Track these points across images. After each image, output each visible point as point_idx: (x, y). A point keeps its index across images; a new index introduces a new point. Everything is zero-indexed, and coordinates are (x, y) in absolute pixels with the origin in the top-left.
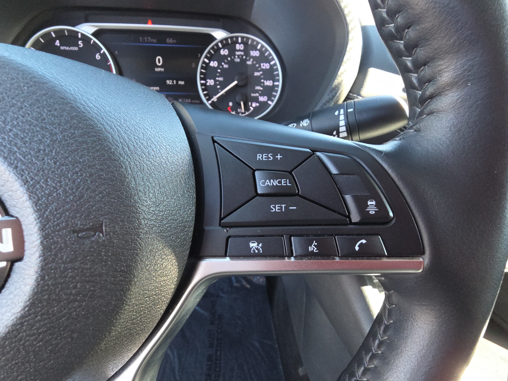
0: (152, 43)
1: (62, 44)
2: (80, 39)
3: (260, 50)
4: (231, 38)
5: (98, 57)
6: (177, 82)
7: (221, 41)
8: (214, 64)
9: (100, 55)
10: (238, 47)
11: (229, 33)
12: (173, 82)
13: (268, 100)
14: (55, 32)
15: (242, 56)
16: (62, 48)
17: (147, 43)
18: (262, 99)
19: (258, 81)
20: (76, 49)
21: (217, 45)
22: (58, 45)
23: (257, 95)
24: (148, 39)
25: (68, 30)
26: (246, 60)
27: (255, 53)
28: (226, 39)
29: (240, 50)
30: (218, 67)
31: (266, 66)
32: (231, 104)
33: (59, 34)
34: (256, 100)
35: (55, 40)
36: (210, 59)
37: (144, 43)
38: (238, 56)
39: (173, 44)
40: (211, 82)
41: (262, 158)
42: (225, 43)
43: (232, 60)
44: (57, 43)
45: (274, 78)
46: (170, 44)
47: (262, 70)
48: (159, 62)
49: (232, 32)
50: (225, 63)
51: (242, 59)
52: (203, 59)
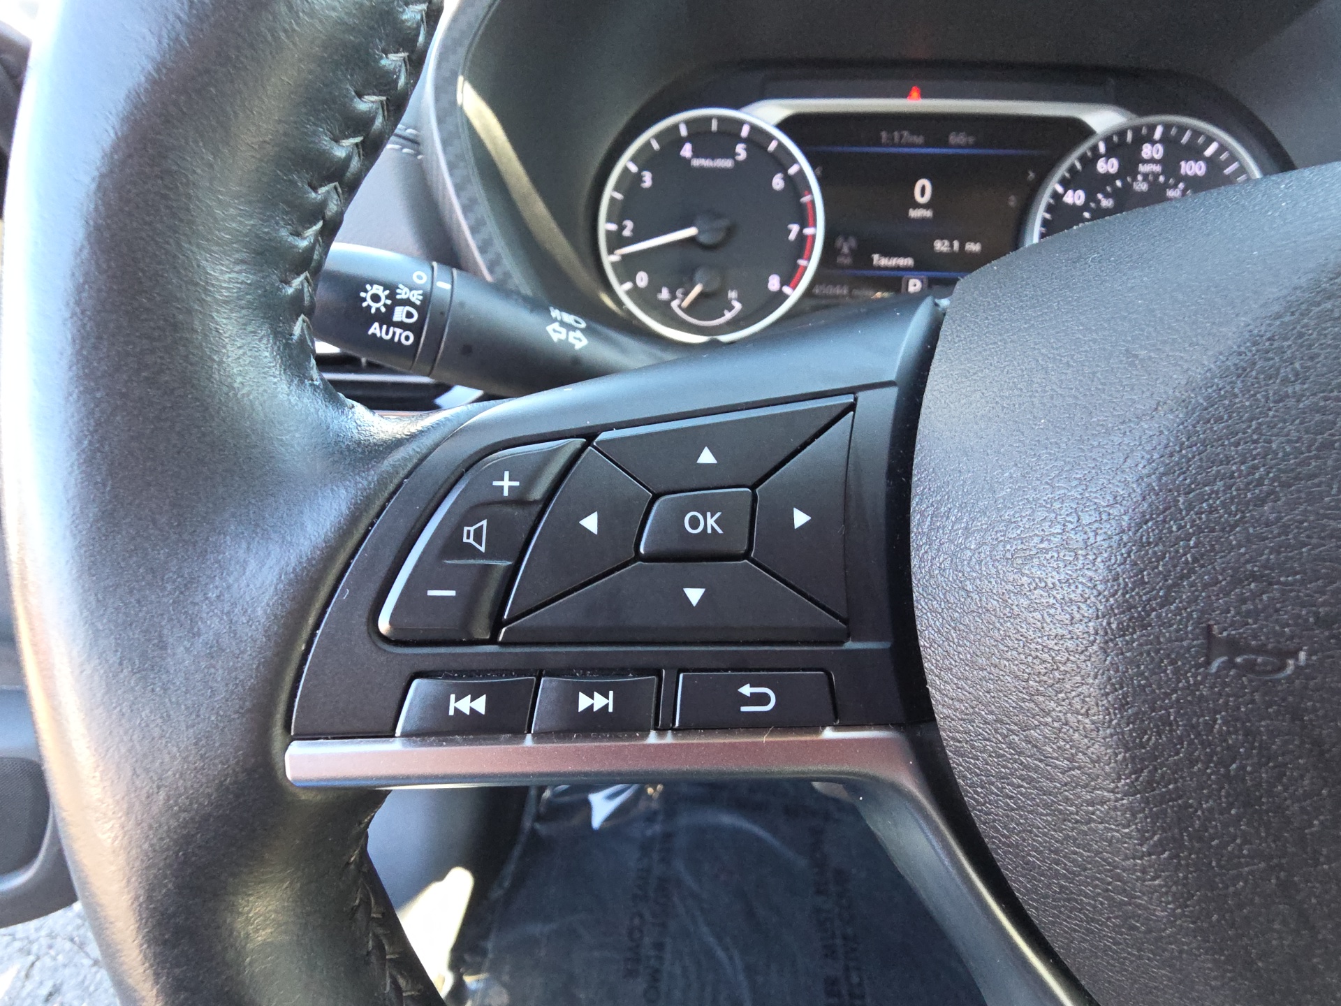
0: (913, 145)
1: (696, 154)
2: (743, 139)
3: (1210, 161)
4: (1137, 130)
5: (778, 184)
6: (962, 246)
7: (1108, 139)
8: (1075, 198)
9: (787, 178)
10: (1147, 151)
11: (1134, 116)
12: (952, 246)
14: (687, 122)
15: (1156, 176)
16: (696, 162)
17: (900, 145)
20: (727, 163)
21: (1095, 148)
22: (689, 154)
24: (901, 137)
25: (720, 119)
26: (1166, 186)
27: (1194, 168)
28: (1122, 133)
29: (1152, 161)
30: (1085, 207)
33: (699, 130)
35: (684, 140)
36: (1066, 183)
37: (894, 145)
38: (1146, 176)
39: (967, 146)
42: (1116, 142)
43: (1127, 187)
44: (687, 151)
46: (959, 146)
48: (923, 194)
49: (1141, 114)
50: (1107, 196)
51: (1154, 184)
52: (1053, 185)
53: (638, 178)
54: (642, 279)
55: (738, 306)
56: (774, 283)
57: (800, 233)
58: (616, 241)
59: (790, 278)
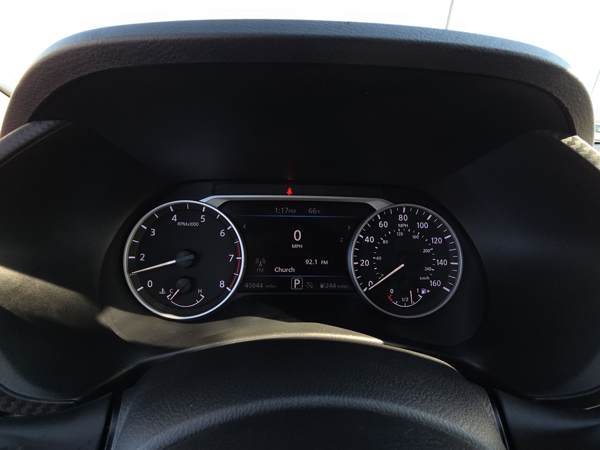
0: (291, 214)
1: (179, 220)
2: (203, 213)
3: (430, 222)
4: (394, 209)
5: (222, 234)
6: (319, 262)
7: (381, 214)
8: (370, 240)
9: (225, 232)
10: (400, 217)
11: (392, 203)
12: (314, 262)
13: (443, 285)
14: (173, 206)
15: (407, 229)
16: (179, 224)
17: (284, 214)
18: (433, 283)
19: (428, 260)
20: (197, 224)
21: (376, 216)
22: (176, 220)
23: (428, 278)
24: (285, 210)
25: (190, 204)
26: (412, 234)
27: (423, 225)
28: (388, 211)
29: (403, 222)
30: (375, 244)
31: (438, 241)
32: (392, 291)
33: (179, 208)
34: (426, 285)
35: (172, 214)
36: (365, 235)
37: (281, 214)
38: (401, 228)
39: (317, 214)
40: (365, 263)
42: (385, 215)
43: (394, 234)
44: (175, 218)
45: (450, 257)
46: (312, 214)
47: (433, 246)
48: (297, 237)
49: (395, 204)
50: (385, 239)
51: (406, 233)
52: (358, 235)
53: (149, 231)
54: (150, 284)
55: (203, 297)
56: (222, 284)
57: (235, 257)
58: (133, 266)
59: (230, 283)
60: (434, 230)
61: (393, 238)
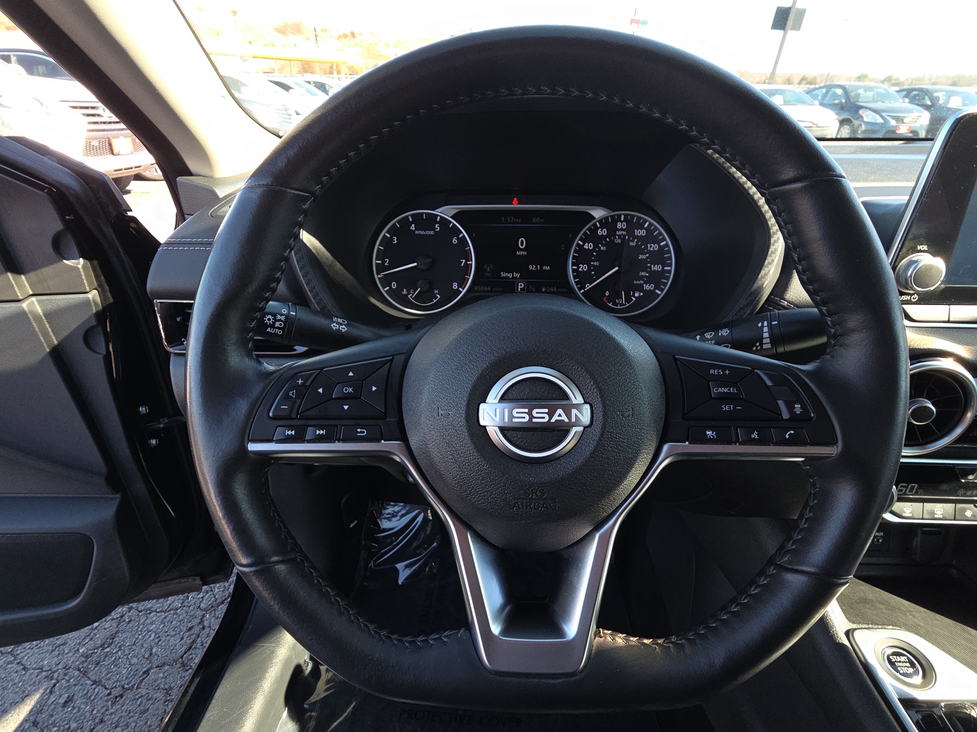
0: (516, 223)
1: (417, 229)
2: (438, 223)
3: (647, 229)
4: (612, 217)
5: (455, 242)
6: (542, 268)
7: (600, 221)
8: (588, 246)
9: (458, 239)
10: (619, 225)
11: (610, 211)
12: (537, 267)
13: (655, 289)
14: (412, 215)
15: (624, 236)
16: (416, 232)
17: (510, 223)
18: (647, 287)
19: (643, 265)
20: (432, 233)
21: (595, 224)
22: (414, 229)
23: (642, 282)
24: (511, 219)
25: (426, 214)
26: (629, 241)
27: (641, 233)
28: (606, 218)
29: (622, 229)
30: (594, 250)
31: (654, 247)
32: (607, 293)
33: (417, 219)
34: (640, 288)
35: (411, 223)
36: (584, 241)
37: (507, 223)
38: (619, 236)
39: (540, 223)
40: (584, 268)
41: (714, 372)
42: (604, 222)
43: (612, 241)
44: (413, 227)
45: (664, 262)
46: (536, 223)
47: (649, 252)
48: (522, 245)
49: (614, 211)
50: (603, 245)
51: (623, 239)
52: (578, 241)
53: (391, 239)
54: (394, 285)
55: (439, 296)
56: (455, 286)
57: (466, 263)
58: (381, 268)
59: (462, 284)
60: (651, 237)
61: (611, 245)
